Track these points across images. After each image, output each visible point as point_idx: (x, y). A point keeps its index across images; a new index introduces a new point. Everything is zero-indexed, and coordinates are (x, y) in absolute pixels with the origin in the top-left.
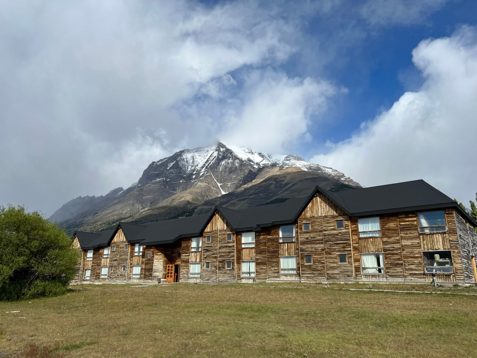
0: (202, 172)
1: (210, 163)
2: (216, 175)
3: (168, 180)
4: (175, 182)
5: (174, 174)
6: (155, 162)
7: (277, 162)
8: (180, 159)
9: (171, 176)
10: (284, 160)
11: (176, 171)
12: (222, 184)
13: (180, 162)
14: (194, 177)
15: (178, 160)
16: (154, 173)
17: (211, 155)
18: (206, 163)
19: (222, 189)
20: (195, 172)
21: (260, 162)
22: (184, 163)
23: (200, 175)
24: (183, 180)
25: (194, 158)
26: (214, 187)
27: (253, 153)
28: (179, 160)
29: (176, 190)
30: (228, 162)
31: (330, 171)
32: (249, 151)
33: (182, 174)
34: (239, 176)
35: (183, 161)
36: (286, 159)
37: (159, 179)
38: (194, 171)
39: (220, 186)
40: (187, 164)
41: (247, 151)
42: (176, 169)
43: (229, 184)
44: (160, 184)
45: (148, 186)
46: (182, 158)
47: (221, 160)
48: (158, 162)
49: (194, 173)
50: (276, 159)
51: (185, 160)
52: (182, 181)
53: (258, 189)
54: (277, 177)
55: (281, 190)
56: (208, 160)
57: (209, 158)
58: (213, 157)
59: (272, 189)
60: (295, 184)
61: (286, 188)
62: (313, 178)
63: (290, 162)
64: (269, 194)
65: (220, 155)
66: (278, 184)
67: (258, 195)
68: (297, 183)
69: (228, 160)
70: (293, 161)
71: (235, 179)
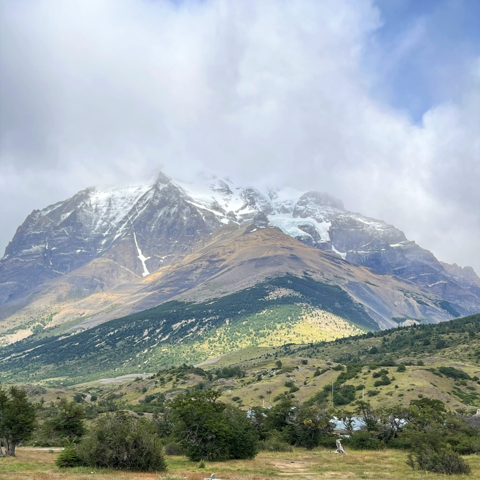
0: (119, 233)
1: (137, 214)
2: (142, 240)
3: (54, 248)
4: (67, 252)
5: (67, 236)
6: (38, 211)
7: (285, 206)
8: (83, 205)
9: (61, 240)
10: (297, 204)
11: (71, 231)
12: (149, 258)
13: (83, 211)
14: (104, 242)
15: (79, 207)
16: (34, 234)
17: (143, 197)
18: (130, 213)
19: (148, 269)
20: (107, 233)
21: (237, 212)
22: (90, 214)
23: (113, 239)
24: (82, 249)
25: (112, 202)
27: (229, 192)
28: (81, 208)
29: (66, 269)
30: (169, 213)
31: (378, 227)
32: (221, 188)
33: (81, 235)
34: (184, 243)
35: (88, 210)
36: (300, 202)
37: (37, 247)
38: (105, 230)
39: (146, 262)
40: (95, 216)
41: (217, 187)
42: (71, 226)
43: (163, 258)
44: (36, 258)
45: (13, 262)
46: (88, 203)
47: (158, 209)
48: (45, 210)
49: (104, 234)
51: (94, 207)
52: (79, 251)
53: (173, 276)
54: (218, 253)
55: (204, 280)
56: (134, 209)
57: (138, 204)
58: (144, 202)
59: (193, 277)
60: (229, 270)
61: (214, 276)
62: (263, 259)
63: (306, 207)
64: (181, 288)
65: (157, 198)
66: (210, 268)
67: (161, 290)
68: (234, 267)
69: (169, 209)
70: (312, 207)
71: (176, 249)
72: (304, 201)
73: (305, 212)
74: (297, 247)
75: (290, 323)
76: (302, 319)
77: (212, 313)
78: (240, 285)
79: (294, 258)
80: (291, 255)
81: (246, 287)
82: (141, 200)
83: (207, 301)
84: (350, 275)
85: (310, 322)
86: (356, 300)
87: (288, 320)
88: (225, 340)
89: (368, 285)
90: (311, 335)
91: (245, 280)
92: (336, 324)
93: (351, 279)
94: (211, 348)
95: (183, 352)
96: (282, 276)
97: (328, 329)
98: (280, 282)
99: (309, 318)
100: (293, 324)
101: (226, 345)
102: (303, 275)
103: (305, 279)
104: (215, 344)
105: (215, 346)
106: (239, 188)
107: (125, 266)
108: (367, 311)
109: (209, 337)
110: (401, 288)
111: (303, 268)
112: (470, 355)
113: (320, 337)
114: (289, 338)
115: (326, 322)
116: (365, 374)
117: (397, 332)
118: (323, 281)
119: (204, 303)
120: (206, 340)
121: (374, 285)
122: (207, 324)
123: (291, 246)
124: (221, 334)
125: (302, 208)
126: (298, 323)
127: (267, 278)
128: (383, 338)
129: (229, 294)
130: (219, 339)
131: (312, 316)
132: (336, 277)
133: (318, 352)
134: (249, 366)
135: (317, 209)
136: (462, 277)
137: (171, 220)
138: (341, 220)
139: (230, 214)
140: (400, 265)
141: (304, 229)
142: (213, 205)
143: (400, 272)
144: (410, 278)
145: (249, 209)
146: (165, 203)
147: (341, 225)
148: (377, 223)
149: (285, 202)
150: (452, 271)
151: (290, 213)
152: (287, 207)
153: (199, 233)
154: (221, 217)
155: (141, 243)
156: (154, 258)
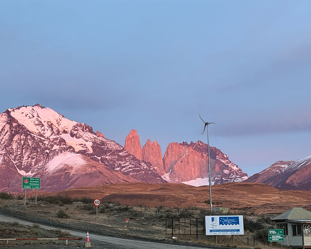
10: (73, 129)
19: (18, 168)
26: (11, 167)
36: (74, 129)
39: (15, 164)
50: (64, 126)
69: (20, 137)
70: (81, 133)
71: (29, 157)
72: (76, 128)
73: (78, 135)
125: (76, 132)
135: (84, 134)
136: (147, 167)
137: (22, 142)
138: (97, 141)
139: (48, 138)
140: (124, 164)
141: (82, 146)
142: (39, 134)
143: (124, 167)
144: (129, 170)
145: (54, 135)
146: (17, 133)
147: (97, 144)
148: (111, 142)
149: (65, 127)
150: (143, 164)
151: (67, 133)
152: (66, 130)
153: (39, 150)
154: (44, 141)
155: (10, 154)
156: (20, 162)
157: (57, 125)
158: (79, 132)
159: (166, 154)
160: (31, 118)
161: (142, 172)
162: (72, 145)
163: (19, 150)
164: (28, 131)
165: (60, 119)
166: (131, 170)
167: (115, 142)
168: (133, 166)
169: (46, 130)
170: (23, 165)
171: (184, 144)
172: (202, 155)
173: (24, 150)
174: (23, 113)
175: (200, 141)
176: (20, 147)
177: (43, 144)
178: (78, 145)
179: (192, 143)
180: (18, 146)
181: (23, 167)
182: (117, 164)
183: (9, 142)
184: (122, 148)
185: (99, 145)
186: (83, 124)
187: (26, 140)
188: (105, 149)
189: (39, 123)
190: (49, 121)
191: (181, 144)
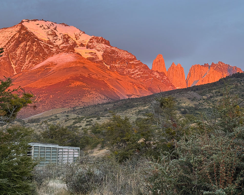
1: (10, 45)
10: (89, 42)
12: (17, 66)
17: (13, 36)
19: (16, 71)
21: (60, 45)
27: (56, 35)
34: (34, 59)
39: (15, 68)
43: (24, 66)
47: (21, 42)
53: (27, 75)
54: (49, 65)
55: (42, 77)
56: (9, 42)
57: (11, 40)
58: (14, 39)
59: (37, 76)
60: (54, 73)
61: (47, 75)
62: (70, 68)
63: (92, 44)
64: (31, 81)
65: (20, 37)
66: (45, 72)
67: (21, 82)
68: (56, 71)
69: (26, 43)
70: (95, 44)
71: (30, 62)
72: (92, 41)
73: (92, 46)
74: (86, 62)
75: (80, 97)
76: (86, 95)
77: (44, 92)
78: (58, 80)
79: (85, 68)
80: (83, 66)
81: (61, 81)
82: (12, 38)
83: (42, 87)
84: (110, 76)
85: (89, 96)
86: (111, 87)
87: (79, 96)
88: (50, 105)
89: (117, 80)
90: (89, 102)
91: (61, 77)
92: (100, 97)
93: (110, 77)
94: (43, 108)
95: (30, 110)
96: (78, 76)
97: (97, 100)
98: (77, 79)
99: (89, 95)
100: (81, 98)
101: (50, 107)
102: (88, 75)
103: (88, 77)
104: (45, 106)
105: (45, 108)
106: (61, 34)
107: (5, 70)
108: (115, 92)
109: (42, 103)
110: (132, 81)
111: (88, 72)
112: (136, 112)
113: (93, 103)
114: (79, 104)
115: (96, 97)
116: (84, 121)
117: (121, 101)
118: (97, 78)
119: (41, 88)
120: (41, 105)
121: (120, 80)
122: (42, 98)
123: (84, 62)
124: (48, 102)
125: (90, 44)
126: (83, 97)
127: (71, 77)
128: (114, 104)
129: (53, 84)
130: (47, 105)
131: (90, 94)
132: (103, 76)
133: (85, 110)
134: (43, 118)
135: (97, 45)
136: (159, 76)
137: (27, 48)
138: (108, 50)
139: (57, 46)
140: (133, 71)
141: (91, 54)
142: (48, 42)
143: (133, 74)
144: (137, 77)
145: (65, 44)
146: (24, 39)
147: (108, 52)
148: (124, 52)
149: (83, 41)
150: (156, 74)
151: (85, 46)
152: (84, 43)
153: (41, 55)
154: (52, 48)
155: (13, 59)
156: (20, 66)
157: (75, 39)
158: (93, 43)
159: (189, 75)
160: (45, 29)
161: (151, 79)
162: (80, 52)
163: (22, 55)
164: (37, 38)
165: (79, 34)
166: (140, 76)
167: (127, 52)
168: (142, 73)
169: (58, 40)
170: (22, 69)
171: (206, 65)
172: (222, 74)
173: (27, 56)
174: (38, 24)
175: (221, 62)
176: (23, 52)
177: (49, 50)
178: (88, 53)
179: (213, 64)
180: (22, 52)
181: (22, 71)
182: (126, 72)
183: (13, 47)
184: (133, 57)
185: (110, 54)
186: (100, 37)
187: (30, 46)
188: (115, 57)
189: (52, 33)
190: (66, 34)
191: (202, 66)
